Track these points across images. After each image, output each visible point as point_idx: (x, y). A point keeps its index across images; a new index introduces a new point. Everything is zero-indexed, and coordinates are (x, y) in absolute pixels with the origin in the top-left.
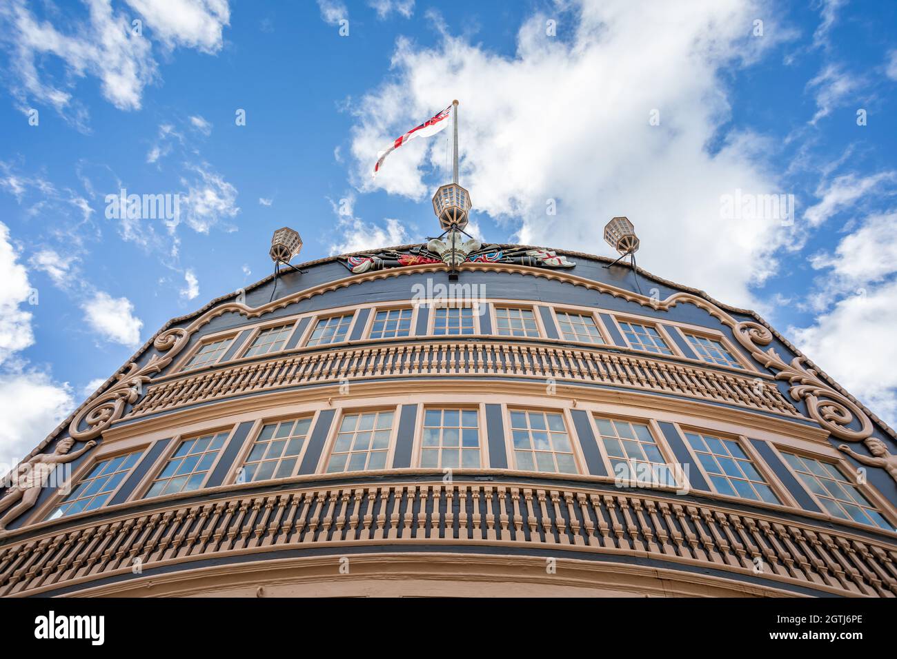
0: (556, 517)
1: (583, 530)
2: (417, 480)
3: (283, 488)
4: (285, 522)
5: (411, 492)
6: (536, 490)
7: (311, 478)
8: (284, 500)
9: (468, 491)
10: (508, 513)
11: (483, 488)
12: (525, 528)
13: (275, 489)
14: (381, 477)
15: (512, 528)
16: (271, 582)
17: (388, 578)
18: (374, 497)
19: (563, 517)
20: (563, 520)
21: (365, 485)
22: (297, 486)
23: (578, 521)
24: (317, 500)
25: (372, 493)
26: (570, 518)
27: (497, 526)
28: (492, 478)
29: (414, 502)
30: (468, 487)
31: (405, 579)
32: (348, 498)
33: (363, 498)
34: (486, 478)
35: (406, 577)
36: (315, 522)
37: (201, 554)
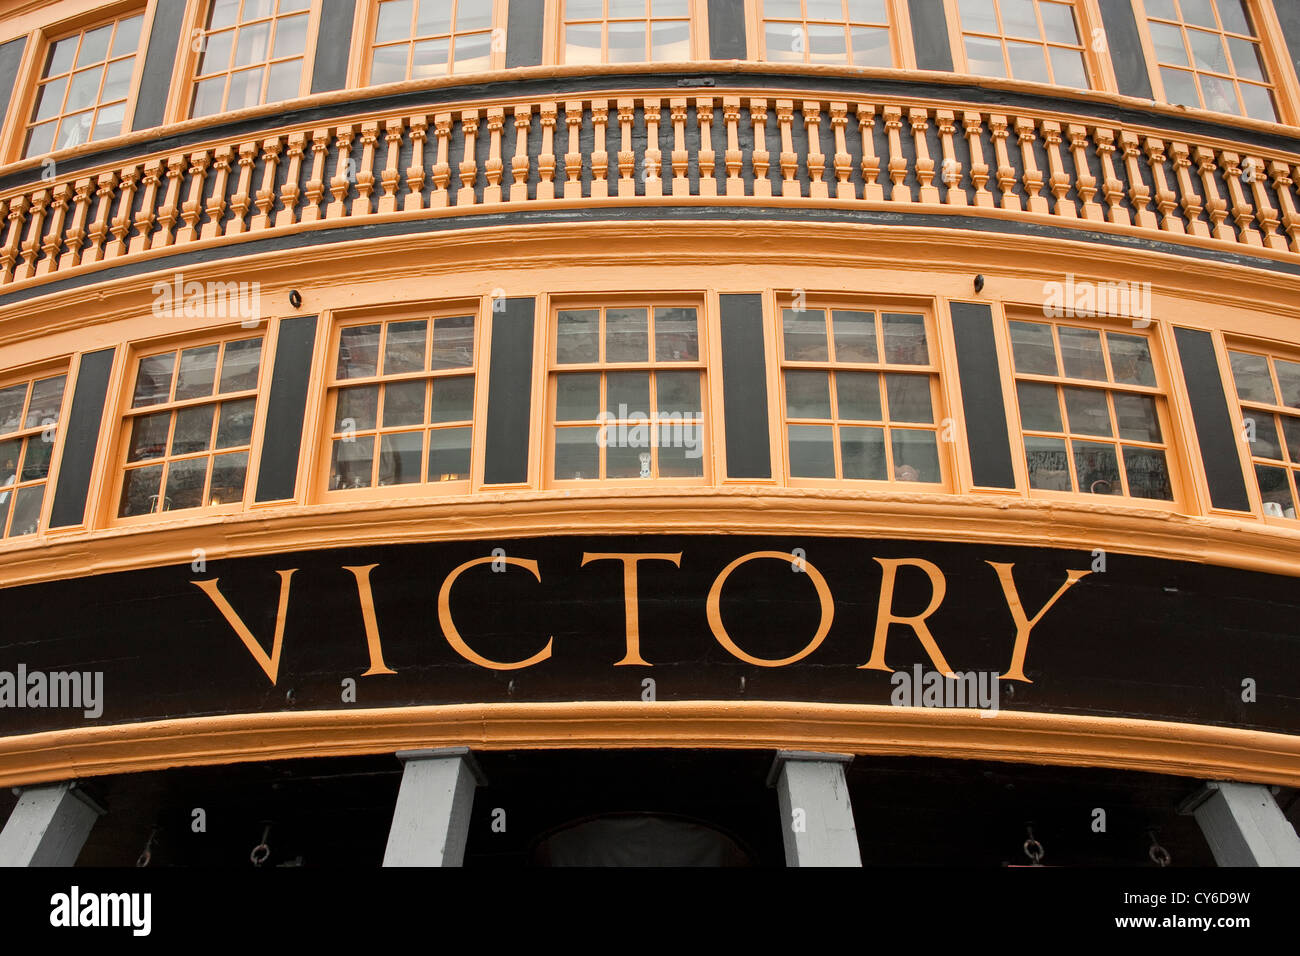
0: (835, 151)
1: (884, 175)
2: (559, 89)
3: (289, 121)
4: (308, 184)
5: (548, 114)
6: (801, 102)
7: (340, 98)
8: (295, 143)
9: (662, 108)
10: (741, 146)
11: (694, 100)
12: (771, 173)
13: (272, 123)
14: (484, 89)
15: (748, 174)
16: (310, 282)
17: (518, 265)
18: (475, 128)
19: (848, 152)
20: (849, 157)
21: (455, 105)
22: (317, 116)
23: (878, 159)
24: (362, 140)
25: (470, 120)
26: (862, 154)
27: (719, 172)
28: (712, 81)
29: (554, 133)
30: (662, 100)
31: (550, 266)
32: (423, 133)
33: (452, 131)
34: (701, 81)
35: (550, 263)
36: (366, 181)
37: (171, 246)
